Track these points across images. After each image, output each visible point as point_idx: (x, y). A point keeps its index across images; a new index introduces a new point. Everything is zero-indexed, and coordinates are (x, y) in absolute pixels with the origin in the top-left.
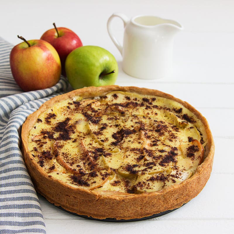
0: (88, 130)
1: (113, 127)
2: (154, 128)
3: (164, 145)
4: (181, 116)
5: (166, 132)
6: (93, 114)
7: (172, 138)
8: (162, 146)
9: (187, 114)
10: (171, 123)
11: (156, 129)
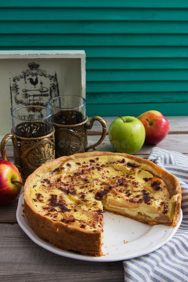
0: (76, 201)
1: (88, 193)
2: (117, 184)
3: (135, 192)
4: (126, 164)
5: (128, 182)
6: (67, 187)
7: (136, 185)
8: (135, 193)
9: (129, 162)
10: (123, 175)
11: (119, 183)
